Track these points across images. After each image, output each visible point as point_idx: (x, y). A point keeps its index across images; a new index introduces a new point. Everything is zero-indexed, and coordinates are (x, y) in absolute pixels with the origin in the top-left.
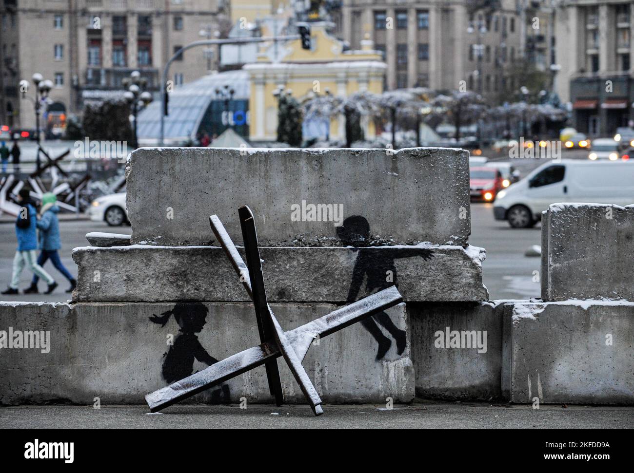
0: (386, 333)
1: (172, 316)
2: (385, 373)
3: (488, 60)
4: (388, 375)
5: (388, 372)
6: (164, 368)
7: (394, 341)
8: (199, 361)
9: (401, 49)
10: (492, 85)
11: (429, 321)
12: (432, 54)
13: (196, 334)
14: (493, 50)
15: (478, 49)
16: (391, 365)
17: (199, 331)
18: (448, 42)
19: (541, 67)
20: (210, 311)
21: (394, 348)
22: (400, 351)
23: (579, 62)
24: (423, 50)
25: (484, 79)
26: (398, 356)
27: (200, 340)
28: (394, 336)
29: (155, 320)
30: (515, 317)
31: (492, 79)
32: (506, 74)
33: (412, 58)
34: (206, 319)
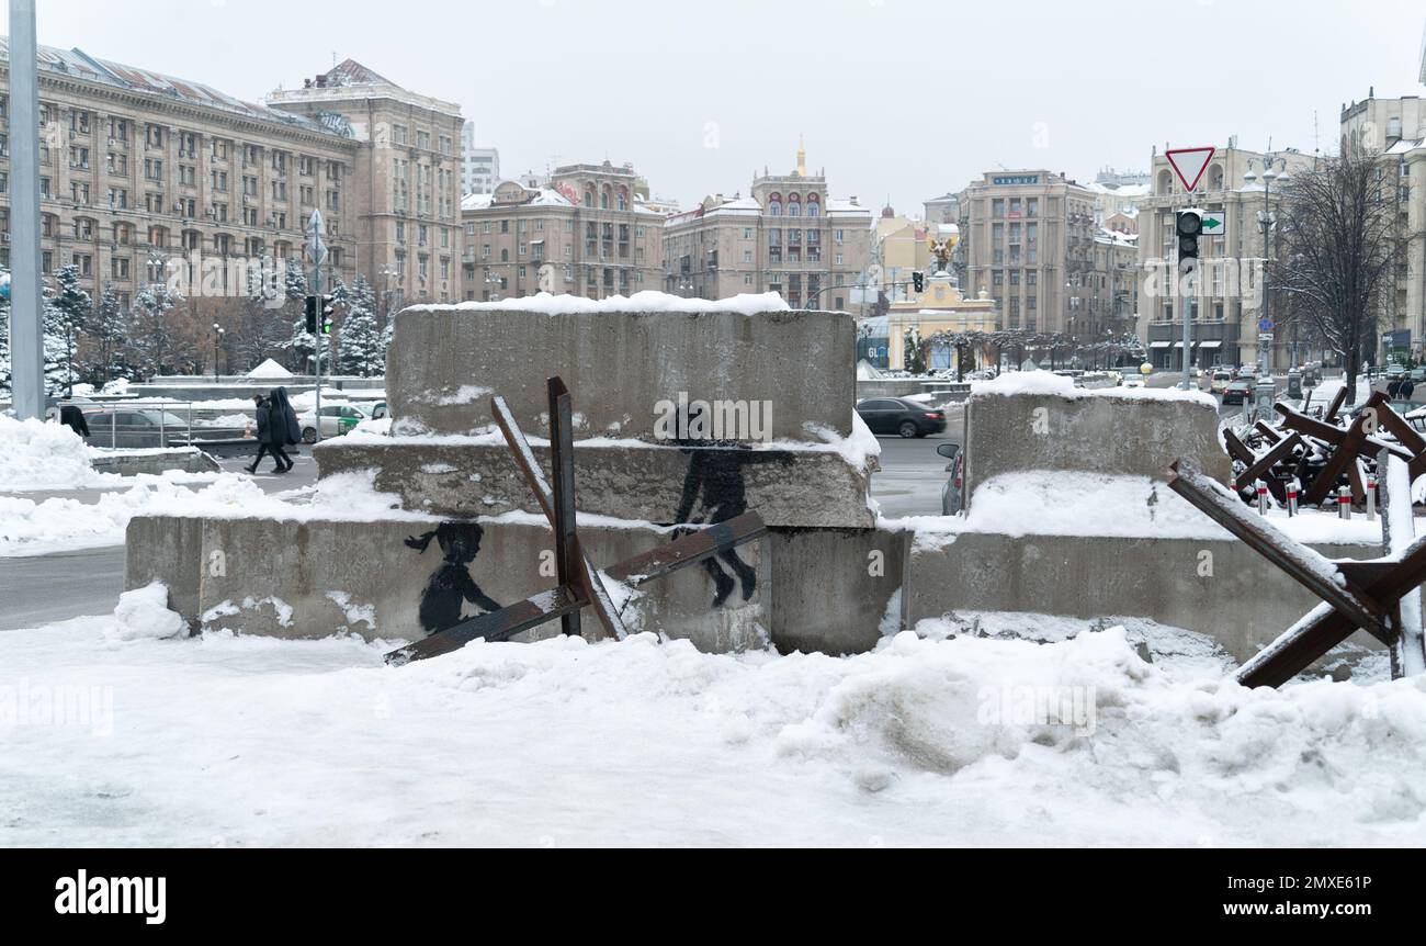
0: (727, 569)
1: (435, 538)
2: (725, 626)
3: (1084, 309)
4: (729, 628)
5: (730, 622)
6: (422, 610)
7: (738, 581)
8: (470, 601)
9: (1014, 300)
10: (1087, 329)
11: (801, 551)
12: (1039, 304)
13: (466, 564)
14: (1087, 301)
15: (1075, 300)
16: (733, 614)
17: (470, 561)
18: (1051, 295)
19: (1125, 316)
20: (486, 532)
21: (738, 590)
22: (747, 596)
23: (1156, 312)
24: (1031, 301)
25: (1079, 324)
26: (744, 602)
27: (470, 572)
28: (739, 575)
29: (411, 543)
30: (914, 550)
31: (1087, 324)
32: (1097, 320)
33: (1022, 308)
34: (480, 545)
